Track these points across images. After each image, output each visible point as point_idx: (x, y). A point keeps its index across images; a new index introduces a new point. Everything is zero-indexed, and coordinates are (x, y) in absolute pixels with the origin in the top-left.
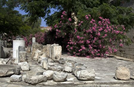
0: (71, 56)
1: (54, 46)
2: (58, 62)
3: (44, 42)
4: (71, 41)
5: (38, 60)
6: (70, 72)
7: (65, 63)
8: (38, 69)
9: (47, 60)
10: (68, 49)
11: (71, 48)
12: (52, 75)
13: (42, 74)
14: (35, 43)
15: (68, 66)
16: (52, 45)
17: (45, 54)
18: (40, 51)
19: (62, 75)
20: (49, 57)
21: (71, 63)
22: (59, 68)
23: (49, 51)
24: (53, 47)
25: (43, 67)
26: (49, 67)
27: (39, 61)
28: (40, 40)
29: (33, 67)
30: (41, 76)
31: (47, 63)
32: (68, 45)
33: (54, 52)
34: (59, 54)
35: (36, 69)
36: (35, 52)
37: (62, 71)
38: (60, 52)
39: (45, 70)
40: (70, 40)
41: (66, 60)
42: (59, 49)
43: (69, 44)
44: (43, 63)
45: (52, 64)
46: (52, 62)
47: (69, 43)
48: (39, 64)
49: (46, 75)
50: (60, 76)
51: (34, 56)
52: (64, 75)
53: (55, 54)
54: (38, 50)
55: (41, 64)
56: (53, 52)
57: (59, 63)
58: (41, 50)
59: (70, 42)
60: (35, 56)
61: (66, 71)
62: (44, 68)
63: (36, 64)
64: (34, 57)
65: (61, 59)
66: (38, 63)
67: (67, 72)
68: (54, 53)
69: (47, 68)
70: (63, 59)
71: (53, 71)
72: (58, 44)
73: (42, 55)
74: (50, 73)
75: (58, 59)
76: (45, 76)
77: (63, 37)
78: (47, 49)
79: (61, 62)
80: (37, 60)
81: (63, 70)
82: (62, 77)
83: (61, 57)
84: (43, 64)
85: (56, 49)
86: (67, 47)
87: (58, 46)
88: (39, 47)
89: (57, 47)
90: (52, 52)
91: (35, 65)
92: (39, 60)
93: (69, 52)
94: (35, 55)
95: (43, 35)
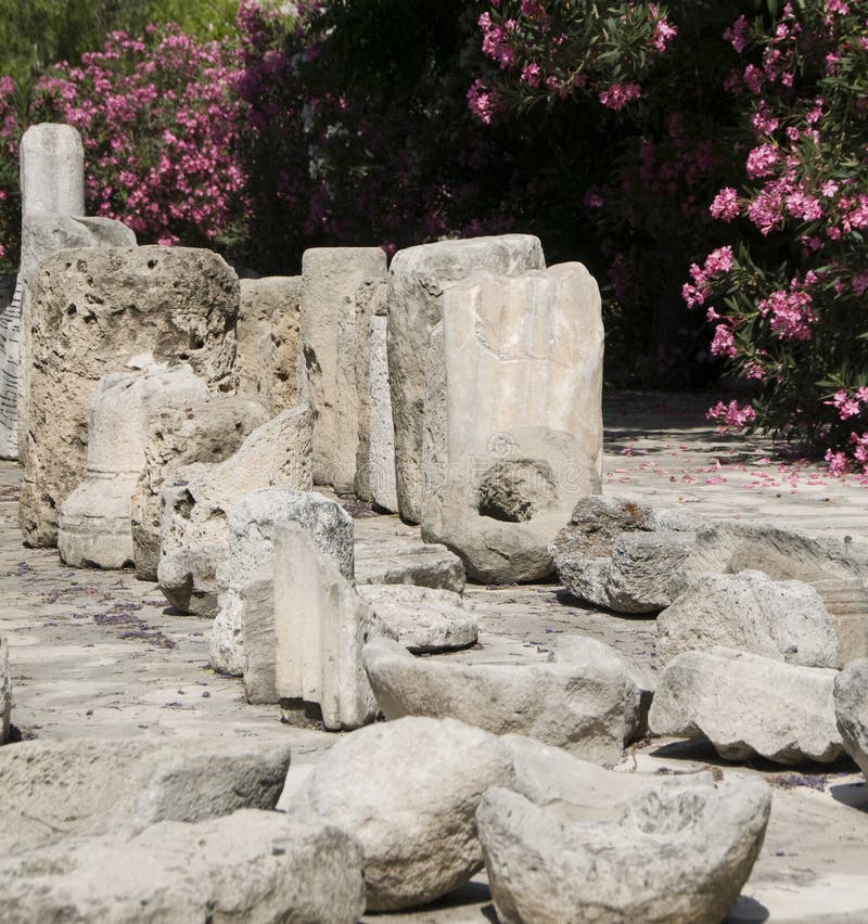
0: (784, 457)
1: (446, 267)
2: (549, 576)
3: (234, 210)
4: (777, 172)
5: (148, 544)
6: (794, 764)
7: (677, 588)
8: (170, 718)
9: (338, 535)
10: (723, 340)
11: (787, 309)
12: (465, 818)
13: (264, 788)
14: (79, 229)
15: (742, 635)
16: (413, 258)
17: (294, 438)
18: (183, 383)
19: (655, 811)
20: (360, 500)
21: (798, 589)
22: (577, 684)
23: (361, 383)
24: (425, 290)
25: (269, 670)
26: (390, 657)
27: (169, 572)
28: (166, 192)
29: (68, 689)
30: (251, 829)
31: (349, 602)
32: (722, 258)
33: (458, 390)
34: (557, 424)
35: (128, 715)
36: (93, 396)
37: (637, 735)
38: (564, 390)
39: (312, 735)
40: (761, 158)
41: (708, 536)
42: (560, 319)
43: (740, 230)
44: (260, 596)
45: (439, 612)
46: (423, 578)
47: (725, 202)
48: (179, 628)
49: (345, 821)
50: (628, 838)
51: (71, 477)
52: (691, 809)
53: (485, 432)
54: (145, 359)
55: (223, 630)
56: (440, 393)
57: (567, 599)
58: (209, 355)
59: (748, 185)
60: (89, 475)
61: (721, 734)
62: (288, 686)
63: (122, 623)
64: (73, 504)
65: (591, 524)
66: (152, 615)
67: (745, 758)
68: (459, 417)
69: (343, 694)
70: (633, 519)
71: (476, 736)
72: (529, 242)
73: (219, 448)
74: (420, 774)
75: (543, 530)
76: (334, 841)
77: (616, 95)
78: (321, 342)
79: (594, 570)
80: (125, 549)
81: (661, 720)
82: (667, 852)
83: (597, 485)
84: (259, 626)
85: (494, 323)
86: (692, 294)
87: (530, 264)
88: (162, 308)
89: (518, 284)
90: (411, 393)
91: (109, 651)
92: (170, 547)
93: (746, 392)
94: (100, 451)
95: (222, 81)
